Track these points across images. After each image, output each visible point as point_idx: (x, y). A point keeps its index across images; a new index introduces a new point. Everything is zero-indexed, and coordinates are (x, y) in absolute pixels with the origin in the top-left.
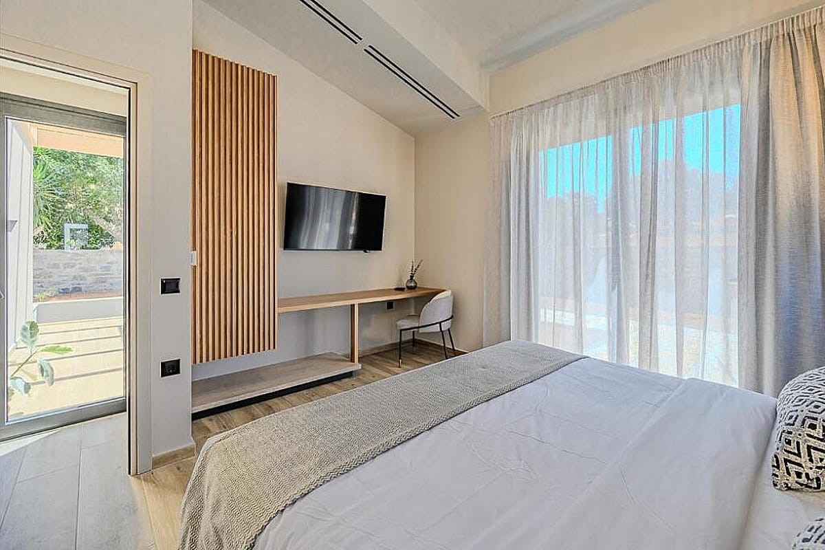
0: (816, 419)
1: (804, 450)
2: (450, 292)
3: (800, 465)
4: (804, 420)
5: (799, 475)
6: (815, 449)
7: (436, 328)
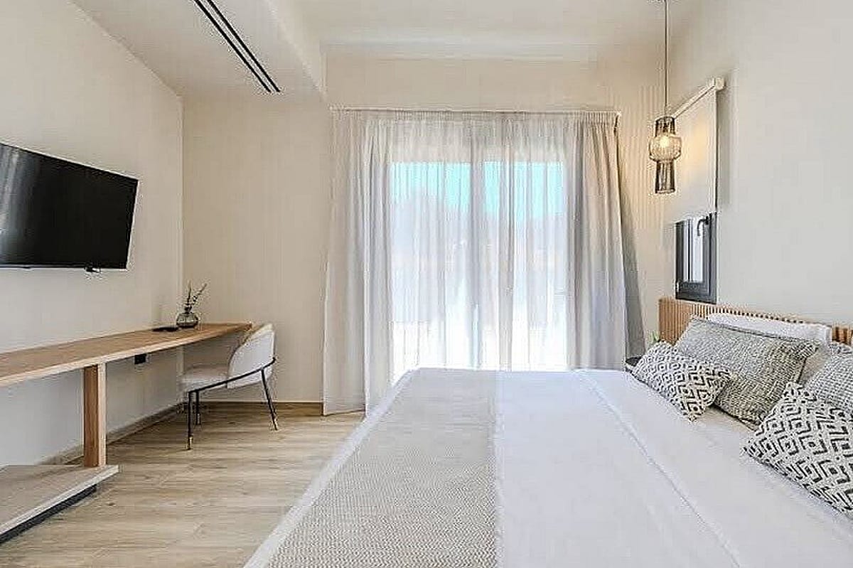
0: (696, 373)
1: (696, 394)
2: (270, 326)
3: (695, 403)
4: (689, 376)
5: (695, 409)
6: (701, 391)
7: (257, 378)
